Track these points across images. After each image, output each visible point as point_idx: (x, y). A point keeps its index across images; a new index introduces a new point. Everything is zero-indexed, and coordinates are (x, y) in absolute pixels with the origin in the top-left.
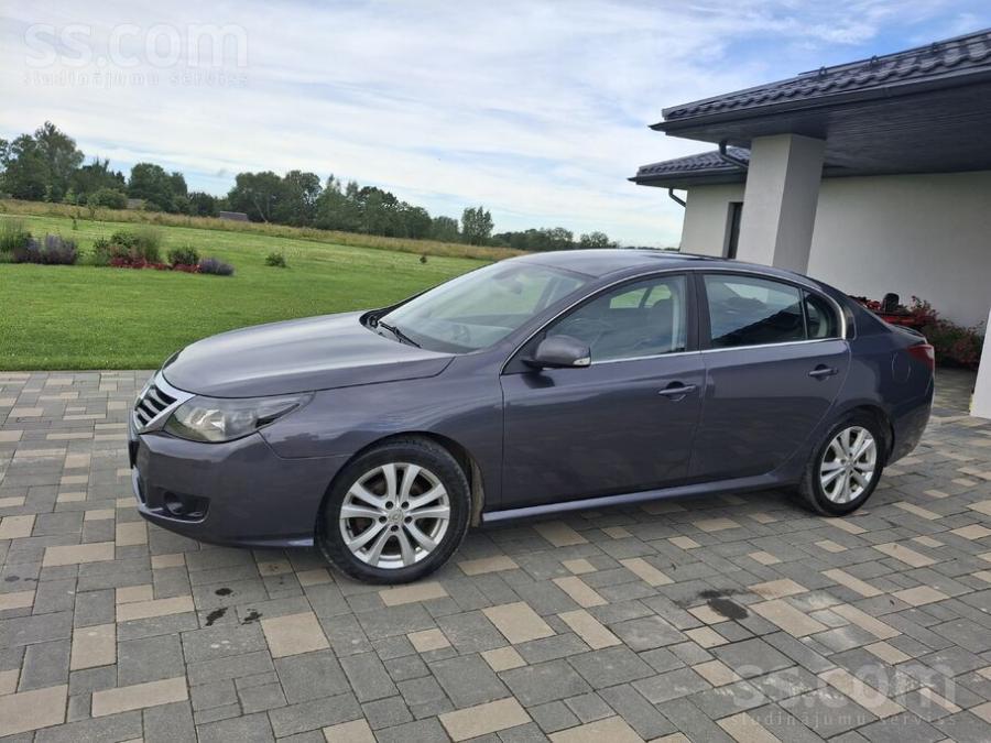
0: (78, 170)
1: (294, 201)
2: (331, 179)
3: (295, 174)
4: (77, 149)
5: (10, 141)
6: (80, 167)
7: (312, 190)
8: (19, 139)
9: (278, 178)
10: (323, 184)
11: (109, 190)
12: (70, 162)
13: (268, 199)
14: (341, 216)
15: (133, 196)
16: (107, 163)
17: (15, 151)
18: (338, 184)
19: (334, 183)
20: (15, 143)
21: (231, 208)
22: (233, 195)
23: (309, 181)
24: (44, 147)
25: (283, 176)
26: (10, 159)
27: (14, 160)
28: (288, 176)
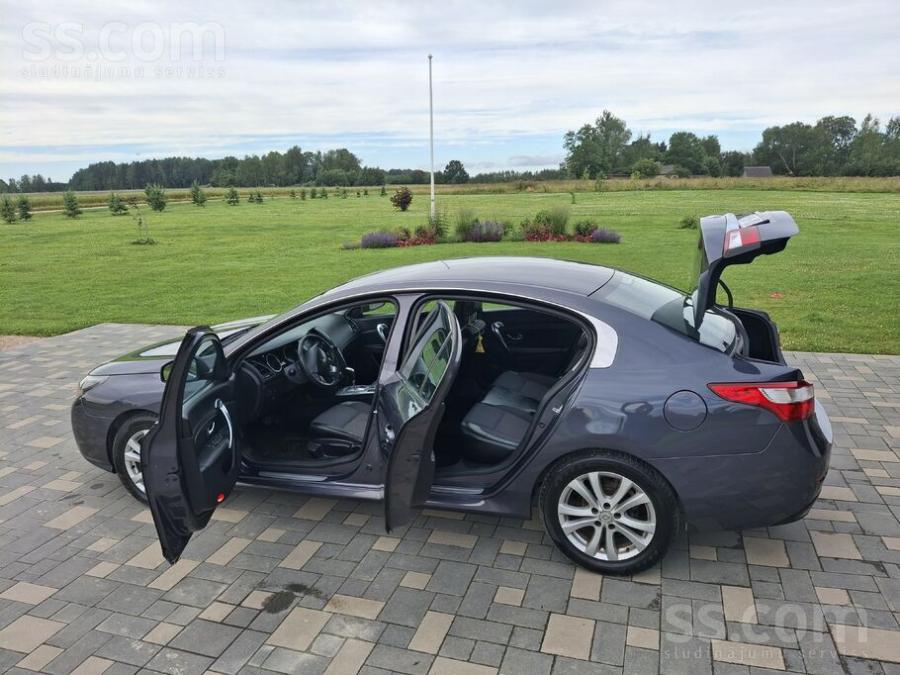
0: (627, 147)
1: (822, 148)
2: (868, 119)
3: (828, 120)
4: (626, 129)
5: (576, 132)
6: (630, 143)
7: (845, 134)
8: (582, 129)
9: (808, 127)
10: (858, 126)
11: (646, 160)
12: (620, 140)
13: (794, 150)
14: (877, 157)
15: (667, 163)
16: (649, 137)
17: (580, 139)
18: (876, 123)
19: (871, 123)
20: (580, 132)
21: (756, 163)
22: (759, 150)
23: (843, 125)
24: (602, 132)
25: (814, 124)
26: (576, 145)
27: (579, 146)
28: (819, 124)
